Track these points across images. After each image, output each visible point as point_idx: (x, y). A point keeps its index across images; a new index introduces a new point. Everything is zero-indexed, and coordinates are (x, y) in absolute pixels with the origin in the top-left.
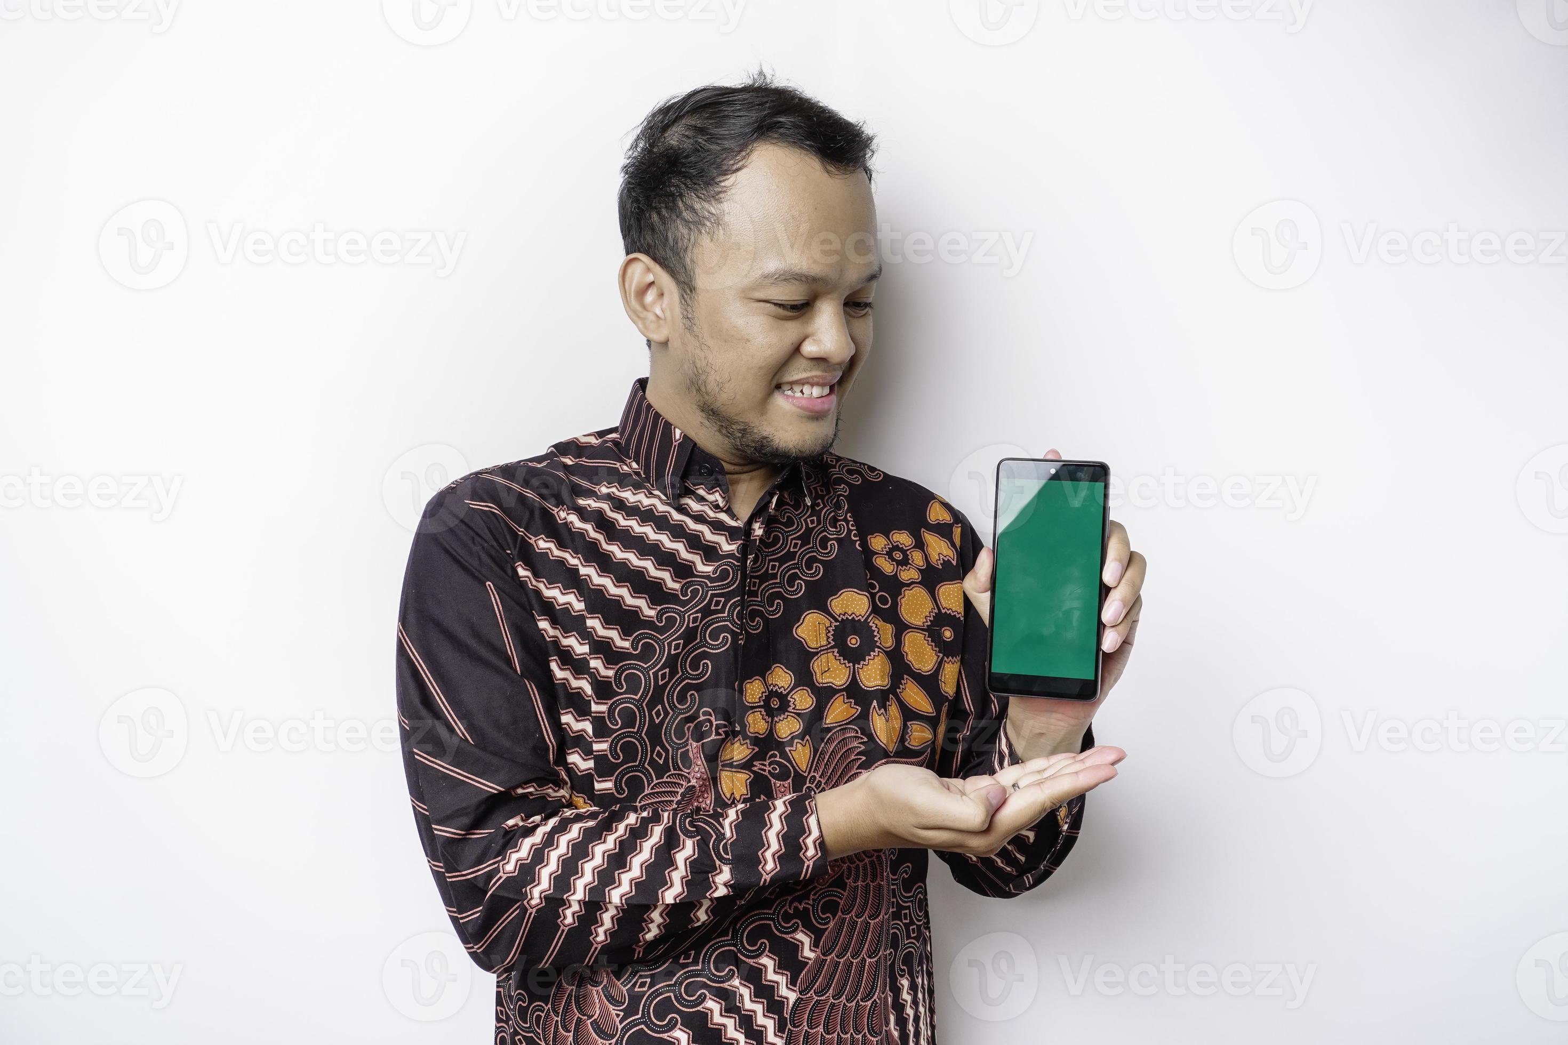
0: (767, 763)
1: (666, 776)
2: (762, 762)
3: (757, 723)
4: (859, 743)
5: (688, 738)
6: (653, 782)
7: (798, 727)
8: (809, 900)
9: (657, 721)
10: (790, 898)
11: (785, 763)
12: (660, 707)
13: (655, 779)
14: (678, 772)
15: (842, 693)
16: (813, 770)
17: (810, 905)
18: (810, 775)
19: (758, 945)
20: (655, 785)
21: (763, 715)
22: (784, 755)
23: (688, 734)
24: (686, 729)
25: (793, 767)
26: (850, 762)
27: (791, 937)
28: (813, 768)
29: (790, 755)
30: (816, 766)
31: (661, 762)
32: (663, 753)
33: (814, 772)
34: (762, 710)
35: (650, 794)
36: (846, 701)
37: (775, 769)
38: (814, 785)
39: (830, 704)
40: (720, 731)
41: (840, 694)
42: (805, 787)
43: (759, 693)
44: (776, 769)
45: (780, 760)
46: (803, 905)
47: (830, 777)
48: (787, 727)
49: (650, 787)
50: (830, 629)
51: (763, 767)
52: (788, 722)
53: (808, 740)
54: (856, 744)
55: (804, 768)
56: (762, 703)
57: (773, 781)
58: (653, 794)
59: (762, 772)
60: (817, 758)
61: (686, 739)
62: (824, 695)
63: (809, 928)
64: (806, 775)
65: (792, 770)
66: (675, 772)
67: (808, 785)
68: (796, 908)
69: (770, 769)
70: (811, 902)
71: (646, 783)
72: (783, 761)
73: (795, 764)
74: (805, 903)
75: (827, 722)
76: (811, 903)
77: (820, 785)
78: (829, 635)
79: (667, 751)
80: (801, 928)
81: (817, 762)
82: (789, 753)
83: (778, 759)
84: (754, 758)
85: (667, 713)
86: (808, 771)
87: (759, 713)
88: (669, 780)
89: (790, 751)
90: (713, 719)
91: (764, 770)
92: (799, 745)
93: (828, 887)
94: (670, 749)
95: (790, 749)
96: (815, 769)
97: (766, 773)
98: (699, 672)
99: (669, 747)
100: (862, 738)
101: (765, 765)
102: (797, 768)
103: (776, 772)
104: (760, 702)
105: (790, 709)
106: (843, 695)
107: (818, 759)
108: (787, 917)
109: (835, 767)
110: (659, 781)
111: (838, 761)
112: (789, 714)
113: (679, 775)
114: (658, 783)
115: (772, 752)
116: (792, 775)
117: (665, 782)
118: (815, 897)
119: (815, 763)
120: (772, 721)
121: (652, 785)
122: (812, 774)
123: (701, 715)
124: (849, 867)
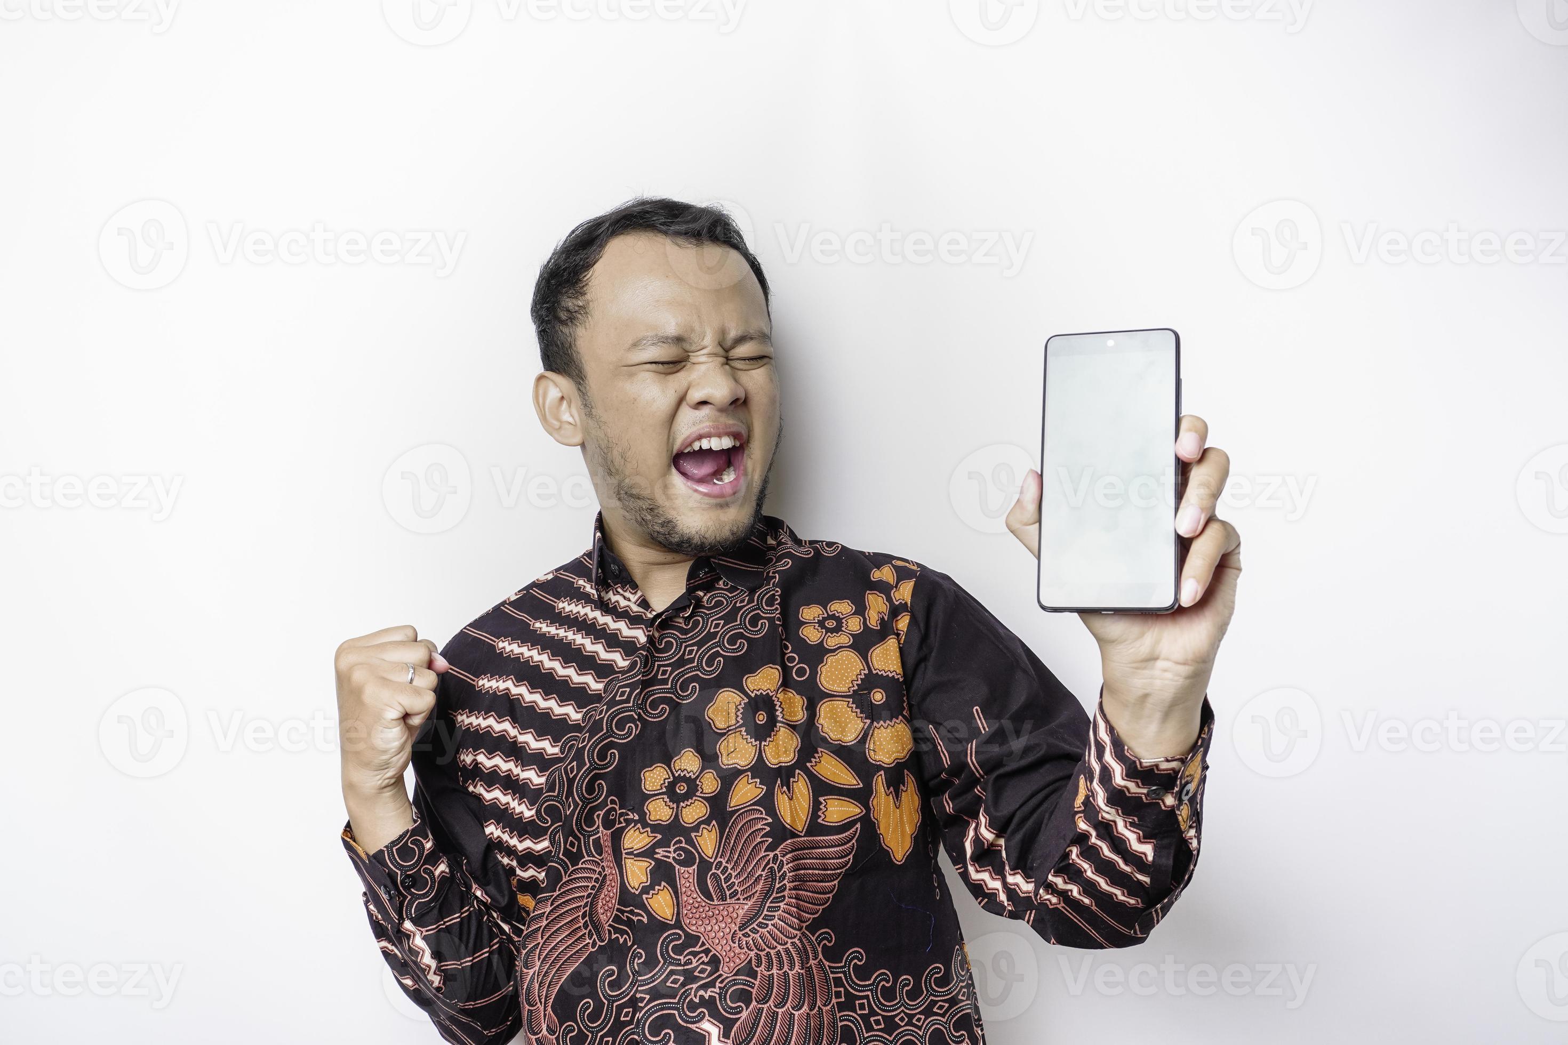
0: (672, 849)
1: (581, 862)
2: (666, 849)
3: (660, 811)
4: (764, 825)
5: (598, 827)
6: (569, 870)
7: (705, 812)
8: (715, 988)
9: (568, 813)
10: (695, 986)
11: (691, 849)
12: (570, 799)
13: (570, 867)
14: (591, 858)
15: (746, 774)
16: (719, 856)
17: (716, 993)
18: (717, 861)
19: (662, 1035)
20: (572, 872)
21: (666, 802)
22: (690, 842)
24: (595, 817)
25: (699, 853)
26: (756, 845)
27: (696, 1027)
28: (720, 854)
29: (695, 841)
30: (723, 851)
31: (575, 850)
32: (575, 842)
33: (721, 857)
34: (665, 797)
35: (568, 881)
36: (750, 781)
37: (679, 855)
38: (720, 871)
39: (734, 787)
40: (622, 819)
41: (744, 775)
42: (711, 873)
43: (660, 780)
44: (681, 855)
45: (686, 846)
46: (709, 993)
47: (736, 862)
48: (694, 812)
49: (567, 875)
50: (740, 707)
51: (667, 854)
52: (696, 806)
53: (714, 825)
54: (759, 826)
55: (710, 854)
56: (664, 790)
57: (677, 867)
58: (571, 880)
59: (665, 859)
60: (723, 843)
61: (596, 826)
62: (729, 778)
63: (716, 1015)
64: (712, 860)
65: (697, 856)
66: (589, 858)
67: (714, 871)
68: (702, 997)
69: (675, 855)
70: (717, 990)
71: (563, 872)
72: (688, 847)
73: (700, 850)
74: (711, 992)
75: (732, 805)
76: (718, 992)
77: (727, 871)
78: (738, 713)
79: (578, 839)
80: (707, 1017)
81: (724, 847)
82: (694, 838)
83: (683, 845)
84: (658, 844)
85: (576, 802)
86: (714, 857)
87: (662, 800)
88: (584, 866)
89: (695, 836)
90: (617, 807)
91: (668, 857)
92: (705, 831)
93: (735, 975)
95: (695, 834)
96: (722, 855)
97: (671, 860)
98: (606, 761)
99: (580, 836)
100: (766, 819)
101: (670, 852)
102: (703, 854)
103: (681, 858)
104: (662, 789)
105: (698, 794)
106: (748, 775)
107: (725, 845)
108: (693, 1007)
109: (740, 852)
110: (575, 868)
111: (743, 845)
112: (697, 798)
114: (574, 870)
115: (678, 838)
116: (697, 861)
117: (581, 868)
118: (722, 985)
119: (721, 848)
120: (678, 807)
121: (569, 872)
122: (719, 859)
123: (609, 803)
124: (757, 955)
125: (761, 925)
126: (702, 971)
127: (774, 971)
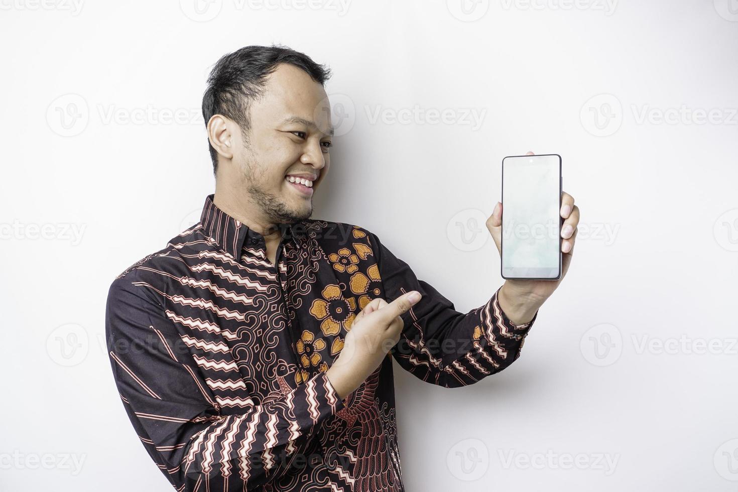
1: (268, 394)
6: (263, 399)
7: (320, 358)
9: (259, 370)
12: (258, 363)
13: (263, 397)
17: (347, 438)
19: (334, 464)
21: (306, 357)
23: (275, 373)
24: (273, 371)
27: (344, 455)
31: (265, 389)
32: (265, 384)
34: (305, 354)
36: (340, 340)
39: (332, 344)
40: (291, 369)
41: (336, 338)
43: (302, 347)
46: (345, 439)
48: (316, 359)
49: (262, 401)
50: (327, 307)
52: (316, 356)
53: (325, 363)
61: (274, 375)
62: (329, 341)
63: (350, 448)
66: (272, 392)
68: (343, 441)
70: (347, 436)
71: (260, 400)
74: (345, 437)
75: (333, 353)
78: (327, 310)
80: (347, 449)
85: (262, 365)
90: (286, 364)
92: (323, 367)
93: (353, 427)
94: (268, 382)
95: (319, 369)
98: (273, 342)
104: (303, 351)
105: (315, 350)
106: (338, 338)
108: (340, 447)
110: (266, 397)
112: (315, 353)
113: (275, 393)
114: (266, 399)
115: (314, 373)
117: (269, 397)
118: (349, 433)
120: (310, 358)
124: (359, 416)
125: (356, 403)
126: (340, 430)
127: (367, 421)
